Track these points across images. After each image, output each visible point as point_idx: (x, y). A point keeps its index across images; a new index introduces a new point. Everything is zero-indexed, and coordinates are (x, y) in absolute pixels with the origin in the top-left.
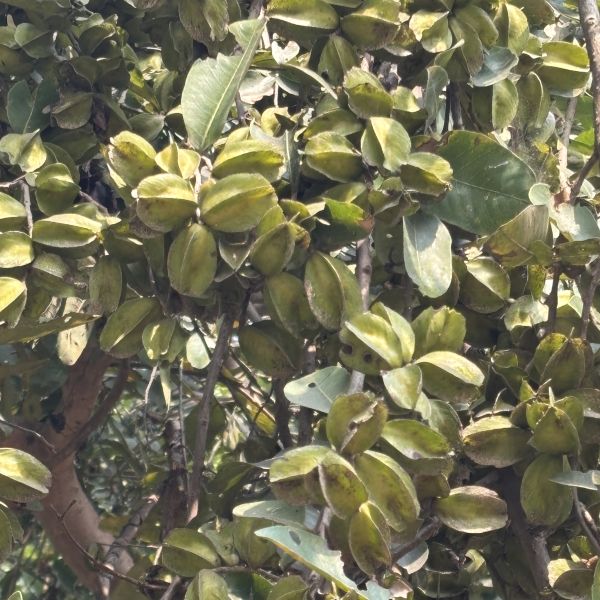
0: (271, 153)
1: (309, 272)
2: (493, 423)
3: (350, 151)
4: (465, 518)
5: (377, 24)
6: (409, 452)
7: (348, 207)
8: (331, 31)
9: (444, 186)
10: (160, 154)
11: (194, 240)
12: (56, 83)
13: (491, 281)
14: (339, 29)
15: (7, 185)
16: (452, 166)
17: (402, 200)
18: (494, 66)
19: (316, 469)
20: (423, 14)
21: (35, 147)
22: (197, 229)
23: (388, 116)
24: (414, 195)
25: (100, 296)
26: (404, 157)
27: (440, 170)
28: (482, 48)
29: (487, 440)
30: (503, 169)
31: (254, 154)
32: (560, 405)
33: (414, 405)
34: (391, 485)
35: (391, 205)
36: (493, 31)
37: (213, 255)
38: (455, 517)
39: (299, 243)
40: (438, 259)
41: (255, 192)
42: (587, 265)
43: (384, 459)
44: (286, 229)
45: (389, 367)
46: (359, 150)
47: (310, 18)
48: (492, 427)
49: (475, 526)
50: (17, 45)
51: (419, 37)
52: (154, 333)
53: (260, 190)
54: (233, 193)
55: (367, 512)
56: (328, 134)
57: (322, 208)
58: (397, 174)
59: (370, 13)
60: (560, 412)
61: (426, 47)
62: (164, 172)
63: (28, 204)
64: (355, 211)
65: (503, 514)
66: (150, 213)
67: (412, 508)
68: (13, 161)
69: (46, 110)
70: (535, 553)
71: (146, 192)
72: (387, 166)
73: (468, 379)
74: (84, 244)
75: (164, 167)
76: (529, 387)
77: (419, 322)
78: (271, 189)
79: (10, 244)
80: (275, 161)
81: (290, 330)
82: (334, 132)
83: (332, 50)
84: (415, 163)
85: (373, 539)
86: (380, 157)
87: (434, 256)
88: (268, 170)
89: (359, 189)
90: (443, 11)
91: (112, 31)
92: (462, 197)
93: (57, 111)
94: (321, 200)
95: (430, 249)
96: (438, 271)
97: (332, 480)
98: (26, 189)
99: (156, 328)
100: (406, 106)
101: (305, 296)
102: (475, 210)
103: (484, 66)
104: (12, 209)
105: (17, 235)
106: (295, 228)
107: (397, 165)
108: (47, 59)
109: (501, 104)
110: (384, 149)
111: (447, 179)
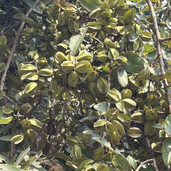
0: (90, 56)
1: (98, 81)
2: (138, 114)
3: (106, 56)
4: (133, 134)
5: (111, 29)
6: (123, 121)
7: (106, 68)
8: (101, 30)
9: (126, 63)
10: (66, 56)
11: (74, 75)
12: (39, 40)
13: (135, 83)
14: (102, 30)
15: (31, 62)
16: (127, 59)
17: (118, 66)
18: (134, 37)
19: (105, 125)
20: (119, 26)
21: (36, 54)
22: (75, 72)
23: (113, 48)
24: (121, 65)
25: (53, 86)
26: (118, 57)
27: (125, 60)
28: (131, 33)
29: (137, 117)
30: (138, 59)
31: (86, 56)
32: (153, 110)
33: (123, 110)
34: (119, 128)
35: (116, 67)
36: (133, 30)
37: (78, 78)
38: (131, 134)
39: (96, 75)
40: (125, 79)
41: (87, 65)
42: (157, 80)
43: (117, 122)
44: (94, 73)
45: (117, 102)
46: (108, 55)
47: (96, 27)
48: (138, 115)
49: (135, 136)
50: (31, 32)
51: (119, 31)
52: (65, 94)
53: (88, 64)
54: (82, 65)
55: (115, 134)
56: (101, 52)
57: (101, 68)
58: (116, 61)
59: (109, 26)
60: (153, 112)
61: (120, 33)
62: (67, 60)
63: (37, 67)
64: (108, 69)
65: (141, 133)
66: (65, 69)
67: (123, 133)
68: (32, 57)
69: (38, 46)
70: (146, 141)
71: (64, 65)
72: (114, 59)
73: (133, 105)
74: (49, 75)
75: (67, 59)
76: (146, 106)
77: (122, 92)
78: (90, 64)
79: (34, 75)
80: (91, 58)
81: (94, 94)
82: (103, 52)
83: (101, 34)
84: (120, 58)
85: (116, 139)
86: (113, 57)
87: (124, 78)
88: (89, 60)
89: (108, 64)
90: (124, 26)
91: (51, 29)
92: (129, 65)
93: (40, 46)
94: (100, 66)
95: (123, 76)
96: (125, 81)
97: (108, 127)
98: (36, 63)
99: (65, 93)
100: (117, 46)
101: (97, 86)
102: (132, 68)
103: (132, 37)
104: (34, 68)
105: (35, 74)
106: (95, 72)
107: (116, 59)
108: (37, 35)
109: (135, 45)
110: (113, 55)
111: (126, 62)
